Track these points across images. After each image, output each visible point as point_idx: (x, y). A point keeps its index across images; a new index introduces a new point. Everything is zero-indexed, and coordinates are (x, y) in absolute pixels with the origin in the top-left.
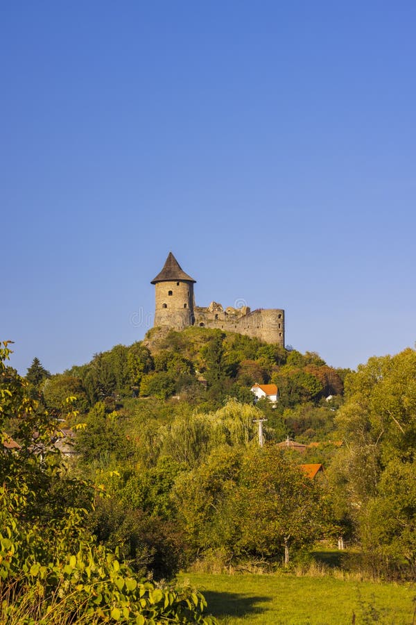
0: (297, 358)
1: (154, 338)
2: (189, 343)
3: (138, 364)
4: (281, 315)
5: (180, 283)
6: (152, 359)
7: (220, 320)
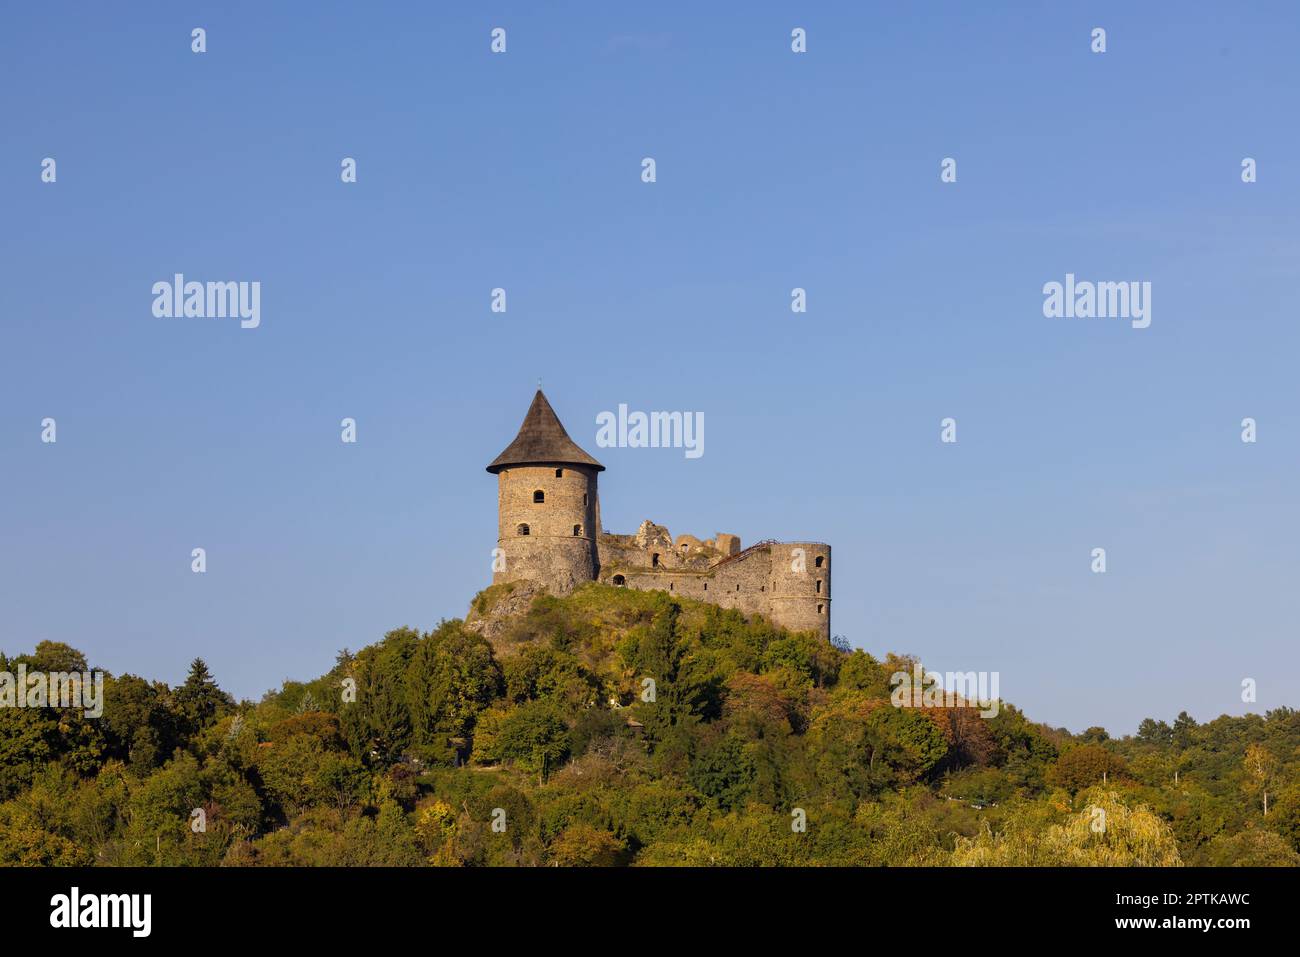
0: (866, 670)
1: (496, 614)
2: (588, 626)
3: (463, 680)
4: (821, 559)
5: (565, 472)
6: (498, 667)
7: (665, 569)
